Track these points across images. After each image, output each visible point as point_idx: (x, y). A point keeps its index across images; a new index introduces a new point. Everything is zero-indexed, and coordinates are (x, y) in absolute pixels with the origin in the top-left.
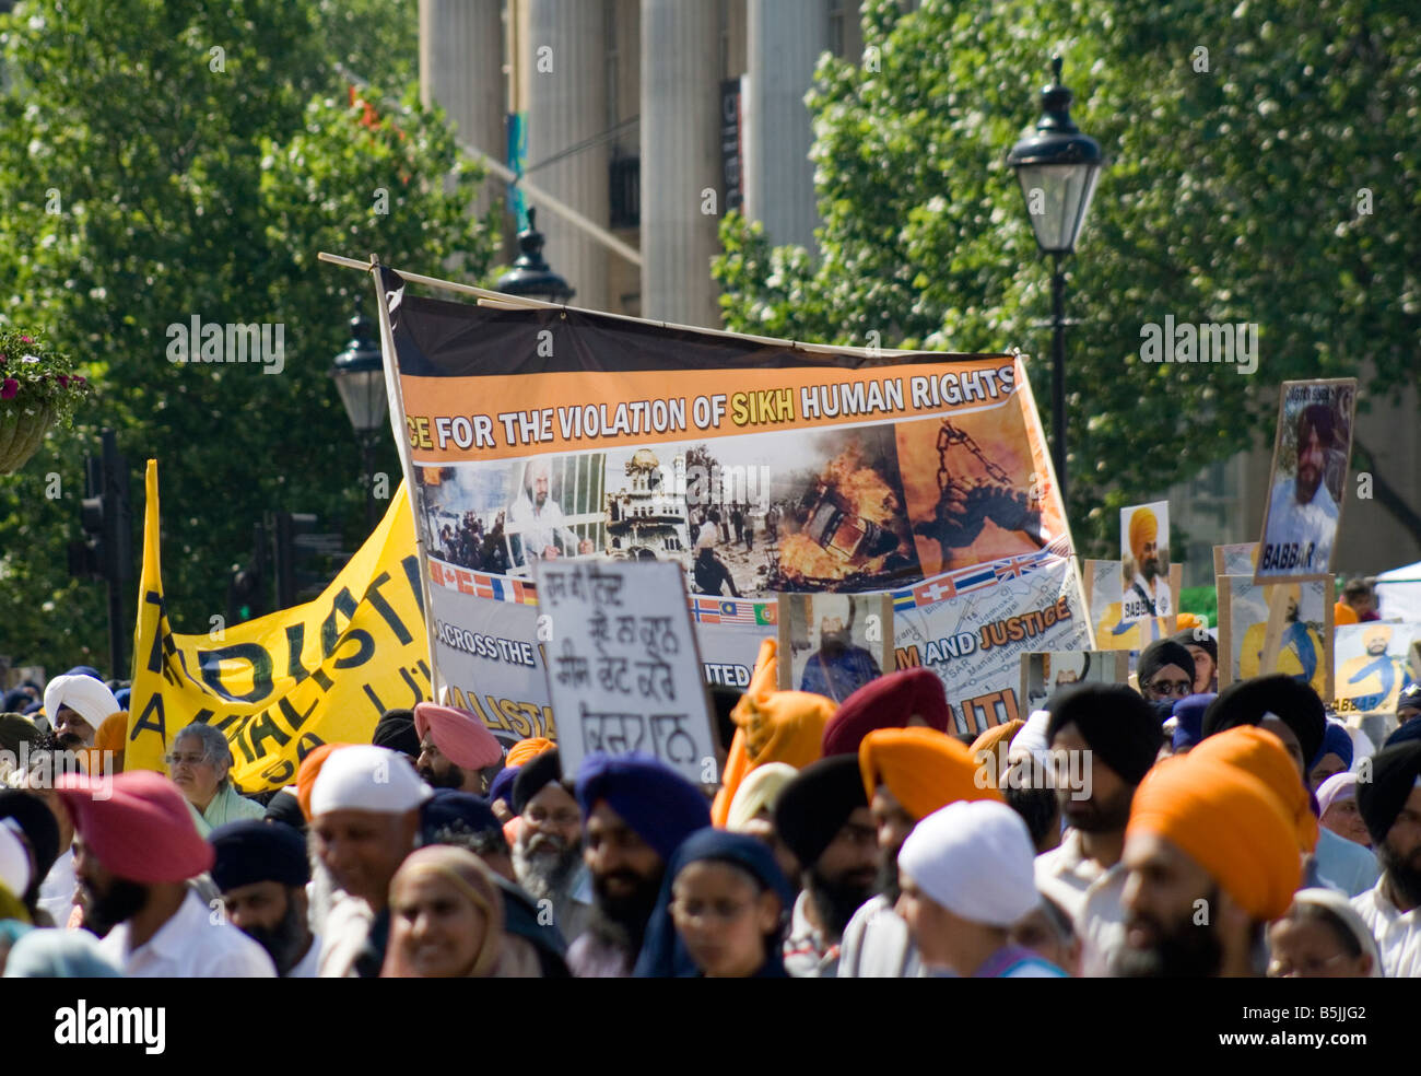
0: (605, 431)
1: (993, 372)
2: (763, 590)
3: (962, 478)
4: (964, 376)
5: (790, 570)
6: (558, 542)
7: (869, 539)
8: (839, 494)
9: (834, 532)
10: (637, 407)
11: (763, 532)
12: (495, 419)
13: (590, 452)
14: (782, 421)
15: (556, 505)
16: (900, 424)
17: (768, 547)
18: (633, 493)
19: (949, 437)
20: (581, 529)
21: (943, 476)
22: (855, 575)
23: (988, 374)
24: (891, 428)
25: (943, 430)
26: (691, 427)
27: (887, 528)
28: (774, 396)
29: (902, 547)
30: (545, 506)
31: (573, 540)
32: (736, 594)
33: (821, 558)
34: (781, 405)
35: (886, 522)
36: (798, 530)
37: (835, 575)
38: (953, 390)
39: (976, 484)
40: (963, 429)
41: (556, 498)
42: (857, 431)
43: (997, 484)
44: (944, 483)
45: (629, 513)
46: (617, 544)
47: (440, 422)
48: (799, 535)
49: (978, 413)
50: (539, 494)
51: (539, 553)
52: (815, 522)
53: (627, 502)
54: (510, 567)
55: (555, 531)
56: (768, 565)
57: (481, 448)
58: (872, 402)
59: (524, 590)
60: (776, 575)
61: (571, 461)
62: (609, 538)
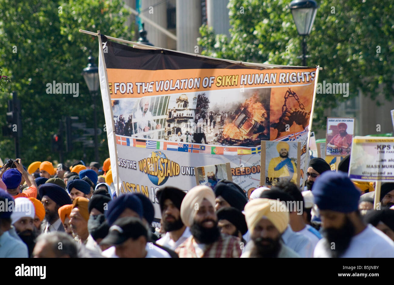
0: (171, 88)
1: (309, 73)
2: (216, 142)
3: (291, 109)
4: (299, 74)
5: (226, 135)
6: (149, 125)
7: (255, 127)
8: (248, 111)
9: (243, 124)
10: (183, 81)
11: (219, 122)
12: (134, 84)
13: (165, 95)
14: (233, 85)
15: (150, 113)
16: (273, 88)
17: (220, 127)
18: (177, 109)
19: (289, 94)
20: (158, 121)
21: (285, 107)
22: (248, 139)
23: (307, 73)
24: (270, 89)
25: (288, 91)
26: (201, 87)
27: (261, 124)
28: (232, 77)
29: (265, 131)
30: (147, 113)
31: (154, 124)
32: (206, 143)
33: (237, 132)
34: (233, 80)
35: (262, 122)
36: (231, 122)
37: (241, 139)
38: (294, 78)
39: (295, 110)
40: (295, 92)
41: (151, 110)
42: (258, 90)
43: (300, 110)
44: (284, 110)
45: (175, 115)
46: (169, 126)
47: (116, 84)
48: (231, 124)
49: (301, 86)
50: (145, 109)
51: (143, 129)
52: (238, 120)
53: (175, 112)
54: (133, 134)
55: (149, 121)
56: (219, 133)
57: (128, 93)
58: (265, 80)
59: (136, 142)
60: (221, 137)
61: (158, 98)
62: (167, 124)
